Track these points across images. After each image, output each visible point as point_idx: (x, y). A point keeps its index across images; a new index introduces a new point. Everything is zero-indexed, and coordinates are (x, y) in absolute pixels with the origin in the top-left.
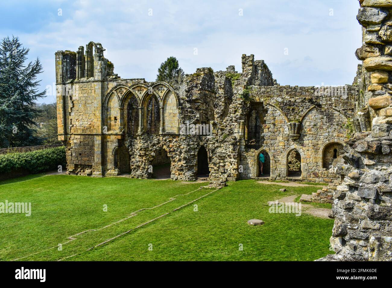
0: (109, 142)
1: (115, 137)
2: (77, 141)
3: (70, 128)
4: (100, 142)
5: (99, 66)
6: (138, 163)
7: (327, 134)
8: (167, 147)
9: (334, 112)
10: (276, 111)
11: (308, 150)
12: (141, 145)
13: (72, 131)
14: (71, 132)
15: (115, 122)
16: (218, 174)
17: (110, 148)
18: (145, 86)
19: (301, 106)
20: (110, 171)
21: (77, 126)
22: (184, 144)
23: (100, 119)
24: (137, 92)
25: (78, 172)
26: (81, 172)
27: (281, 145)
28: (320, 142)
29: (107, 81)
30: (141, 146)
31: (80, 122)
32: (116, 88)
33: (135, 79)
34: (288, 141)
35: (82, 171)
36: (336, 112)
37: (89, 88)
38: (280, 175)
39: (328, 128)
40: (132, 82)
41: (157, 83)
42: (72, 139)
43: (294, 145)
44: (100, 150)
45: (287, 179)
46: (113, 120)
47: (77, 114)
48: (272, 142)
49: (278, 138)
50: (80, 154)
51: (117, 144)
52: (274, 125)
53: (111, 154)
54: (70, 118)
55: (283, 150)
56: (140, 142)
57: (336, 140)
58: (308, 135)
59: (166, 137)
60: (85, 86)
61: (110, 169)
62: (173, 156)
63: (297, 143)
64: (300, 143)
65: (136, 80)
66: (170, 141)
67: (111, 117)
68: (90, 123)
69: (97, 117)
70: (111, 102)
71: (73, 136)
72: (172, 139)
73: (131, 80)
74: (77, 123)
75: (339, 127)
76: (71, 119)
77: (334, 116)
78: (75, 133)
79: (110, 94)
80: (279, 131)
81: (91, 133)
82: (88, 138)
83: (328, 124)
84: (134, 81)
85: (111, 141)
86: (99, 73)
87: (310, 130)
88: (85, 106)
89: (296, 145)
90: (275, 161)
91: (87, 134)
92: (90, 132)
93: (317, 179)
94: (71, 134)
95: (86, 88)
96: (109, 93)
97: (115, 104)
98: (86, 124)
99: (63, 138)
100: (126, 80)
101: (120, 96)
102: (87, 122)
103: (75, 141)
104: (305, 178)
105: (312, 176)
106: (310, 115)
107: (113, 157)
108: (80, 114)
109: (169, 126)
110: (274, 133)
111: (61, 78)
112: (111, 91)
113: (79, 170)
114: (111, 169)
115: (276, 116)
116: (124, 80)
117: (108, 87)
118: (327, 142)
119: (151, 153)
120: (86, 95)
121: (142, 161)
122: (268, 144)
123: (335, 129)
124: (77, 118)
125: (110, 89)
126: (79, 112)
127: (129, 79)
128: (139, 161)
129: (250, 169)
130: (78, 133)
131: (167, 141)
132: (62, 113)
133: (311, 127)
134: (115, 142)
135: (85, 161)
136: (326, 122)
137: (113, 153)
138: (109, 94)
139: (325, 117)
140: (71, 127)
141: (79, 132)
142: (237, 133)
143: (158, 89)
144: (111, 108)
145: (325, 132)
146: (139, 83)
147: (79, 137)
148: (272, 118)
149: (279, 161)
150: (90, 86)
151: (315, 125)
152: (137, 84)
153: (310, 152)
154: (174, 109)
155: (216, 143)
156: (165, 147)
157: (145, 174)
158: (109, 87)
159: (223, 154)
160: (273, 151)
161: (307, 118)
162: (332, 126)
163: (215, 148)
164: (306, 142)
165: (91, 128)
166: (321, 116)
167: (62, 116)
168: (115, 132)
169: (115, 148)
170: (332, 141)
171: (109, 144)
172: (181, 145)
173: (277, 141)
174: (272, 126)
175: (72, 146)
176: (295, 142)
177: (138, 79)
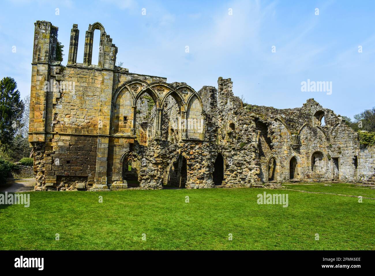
0: (117, 147)
1: (126, 140)
2: (65, 143)
3: (52, 125)
4: (107, 146)
5: (112, 52)
6: (153, 172)
7: (313, 145)
8: (187, 154)
9: (317, 129)
10: (281, 125)
11: (303, 157)
12: (159, 151)
13: (56, 130)
14: (53, 131)
15: (125, 123)
16: (236, 181)
17: (117, 154)
18: (168, 86)
19: (298, 123)
20: (116, 183)
21: (67, 123)
22: (206, 150)
23: (109, 117)
24: (156, 91)
25: (61, 187)
26: (64, 186)
27: (286, 153)
28: (310, 151)
29: (119, 73)
30: (159, 153)
31: (71, 118)
32: (130, 83)
33: (156, 77)
34: (290, 150)
35: (66, 185)
36: (318, 129)
37: (91, 77)
38: (285, 178)
39: (314, 140)
40: (152, 79)
41: (182, 85)
42: (55, 140)
43: (294, 154)
44: (106, 156)
45: (290, 181)
46: (122, 119)
47: (67, 107)
48: (279, 150)
49: (283, 147)
50: (68, 162)
51: (128, 149)
52: (281, 136)
53: (118, 161)
54: (54, 111)
55: (287, 157)
56: (157, 147)
57: (319, 150)
58: (303, 145)
59: (188, 143)
60: (84, 73)
61: (115, 181)
62: (193, 164)
63: (296, 151)
64: (298, 152)
65: (158, 79)
66: (192, 148)
67: (120, 116)
68: (88, 121)
69: (105, 114)
70: (120, 98)
71: (56, 137)
72: (194, 146)
73: (151, 77)
74: (66, 120)
75: (320, 140)
76: (56, 114)
77: (317, 132)
78: (62, 133)
79: (122, 89)
80: (284, 141)
81: (90, 134)
82: (85, 140)
83: (314, 138)
84: (154, 78)
85: (119, 145)
86: (111, 61)
87: (304, 142)
88: (82, 99)
89: (296, 153)
90: (282, 166)
91: (81, 136)
92: (88, 132)
93: (309, 180)
94: (54, 135)
95: (85, 76)
96: (120, 87)
97: (126, 101)
98: (82, 121)
99: (42, 137)
100: (145, 76)
101: (133, 93)
102: (84, 120)
103: (61, 144)
104: (302, 180)
105: (306, 177)
106: (304, 130)
107: (121, 166)
108: (73, 107)
109: (192, 132)
110: (280, 143)
111: (46, 56)
112: (124, 85)
113: (62, 183)
114: (117, 181)
115: (281, 129)
116: (143, 75)
117: (119, 80)
118: (314, 151)
119: (168, 161)
120: (85, 84)
121: (157, 170)
122: (277, 152)
123: (318, 141)
124: (66, 113)
125: (122, 83)
126: (72, 105)
127: (148, 76)
128: (155, 170)
129: (263, 174)
130: (66, 133)
131: (189, 147)
132: (43, 104)
133: (304, 139)
134: (126, 147)
135: (76, 171)
136: (313, 136)
137: (122, 161)
138: (120, 89)
139: (312, 132)
140: (54, 124)
141: (69, 132)
142: (254, 142)
143: (181, 91)
144: (120, 105)
145: (312, 143)
146: (161, 81)
147: (68, 138)
148: (279, 131)
149: (284, 166)
150: (93, 74)
151: (306, 138)
152: (159, 83)
153: (304, 158)
154: (197, 114)
155: (232, 151)
156: (184, 154)
157: (160, 185)
158: (121, 79)
159: (241, 161)
160: (280, 158)
161: (302, 132)
162: (316, 139)
163: (232, 155)
164: (301, 151)
165: (90, 128)
166: (310, 131)
167: (44, 108)
168: (125, 135)
169: (125, 153)
170: (316, 150)
171: (117, 149)
172: (204, 152)
173: (282, 150)
174: (279, 137)
175: (54, 150)
176: (295, 151)
177: (159, 78)
